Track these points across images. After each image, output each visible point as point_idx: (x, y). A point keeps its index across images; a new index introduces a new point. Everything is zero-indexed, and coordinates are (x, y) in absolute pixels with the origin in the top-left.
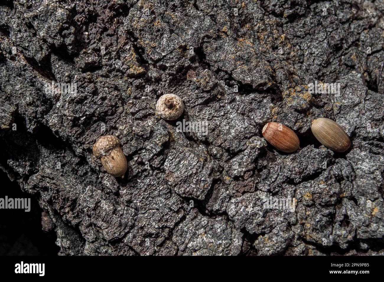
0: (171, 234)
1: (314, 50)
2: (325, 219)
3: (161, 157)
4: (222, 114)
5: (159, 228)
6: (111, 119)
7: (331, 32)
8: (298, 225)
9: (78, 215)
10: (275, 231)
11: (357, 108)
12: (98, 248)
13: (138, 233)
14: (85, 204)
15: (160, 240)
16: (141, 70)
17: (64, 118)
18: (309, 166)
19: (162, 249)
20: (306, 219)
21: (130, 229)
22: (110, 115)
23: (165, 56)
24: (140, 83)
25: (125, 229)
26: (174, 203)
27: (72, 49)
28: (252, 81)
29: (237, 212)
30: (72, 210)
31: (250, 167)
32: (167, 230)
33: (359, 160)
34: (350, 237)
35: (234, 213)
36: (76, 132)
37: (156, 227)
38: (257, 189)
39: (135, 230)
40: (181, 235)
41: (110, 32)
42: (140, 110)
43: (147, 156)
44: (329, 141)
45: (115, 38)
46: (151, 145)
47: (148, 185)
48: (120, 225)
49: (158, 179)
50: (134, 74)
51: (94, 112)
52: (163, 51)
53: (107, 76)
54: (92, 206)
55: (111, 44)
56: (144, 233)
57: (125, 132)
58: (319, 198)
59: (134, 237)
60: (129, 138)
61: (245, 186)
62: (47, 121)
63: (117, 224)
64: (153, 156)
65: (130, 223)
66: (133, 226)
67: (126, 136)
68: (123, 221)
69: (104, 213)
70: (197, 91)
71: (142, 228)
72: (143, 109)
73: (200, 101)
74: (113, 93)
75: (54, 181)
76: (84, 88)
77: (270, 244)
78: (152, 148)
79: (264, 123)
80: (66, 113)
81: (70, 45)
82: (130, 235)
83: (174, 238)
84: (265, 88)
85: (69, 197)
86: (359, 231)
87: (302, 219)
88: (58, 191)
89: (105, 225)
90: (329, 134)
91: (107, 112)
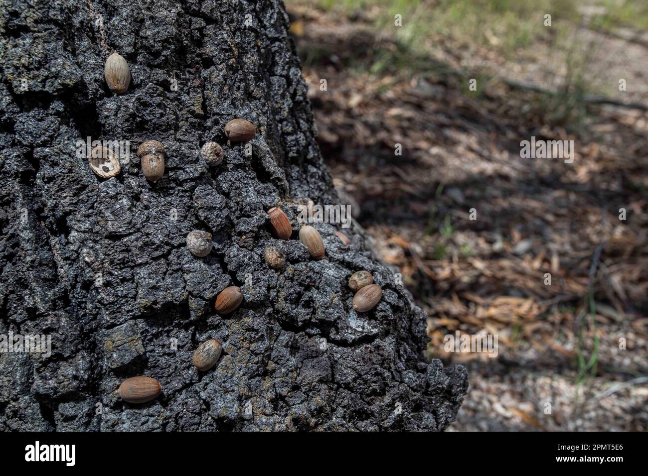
0: (169, 252)
1: (298, 193)
2: (295, 295)
3: (193, 183)
4: (245, 182)
5: (162, 242)
6: (160, 134)
7: (313, 189)
8: (275, 290)
9: (76, 204)
10: (259, 284)
11: (329, 238)
12: (86, 240)
13: (141, 238)
14: (105, 189)
15: (157, 253)
16: (202, 112)
17: (122, 109)
18: (296, 252)
19: (154, 263)
20: (283, 287)
21: (135, 232)
22: (161, 131)
23: (223, 114)
24: (195, 123)
25: (130, 229)
26: (185, 227)
27: (163, 60)
28: (274, 172)
29: (238, 255)
30: (75, 195)
31: (255, 230)
32: (168, 247)
33: (327, 267)
34: (307, 317)
35: (236, 254)
36: (128, 126)
37: (161, 239)
38: (252, 250)
39: (139, 234)
40: (178, 257)
41: (191, 70)
42: (187, 141)
43: (184, 176)
44: (313, 244)
45: (192, 77)
46: (191, 169)
47: (168, 203)
48: (130, 223)
49: (180, 201)
50: (195, 111)
51: (150, 120)
52: (223, 110)
53: (171, 100)
54: (112, 193)
55: (189, 80)
56: (147, 240)
57: (174, 148)
58: (299, 274)
59: (137, 240)
60: (175, 154)
61: (245, 242)
62: (104, 104)
63: (127, 220)
64: (188, 179)
65: (139, 226)
66: (139, 230)
67: (173, 151)
68: (134, 221)
69: (118, 206)
70: (238, 153)
71: (147, 235)
72: (190, 142)
73: (235, 162)
74: (171, 116)
75: (72, 160)
76: (152, 97)
77: (253, 292)
78: (191, 172)
79: (271, 207)
80: (131, 105)
81: (164, 56)
82: (133, 237)
83: (171, 257)
84: (279, 184)
85: (81, 181)
86: (319, 311)
87: (280, 286)
88: (70, 171)
89: (112, 217)
90: (315, 237)
91: (161, 126)
